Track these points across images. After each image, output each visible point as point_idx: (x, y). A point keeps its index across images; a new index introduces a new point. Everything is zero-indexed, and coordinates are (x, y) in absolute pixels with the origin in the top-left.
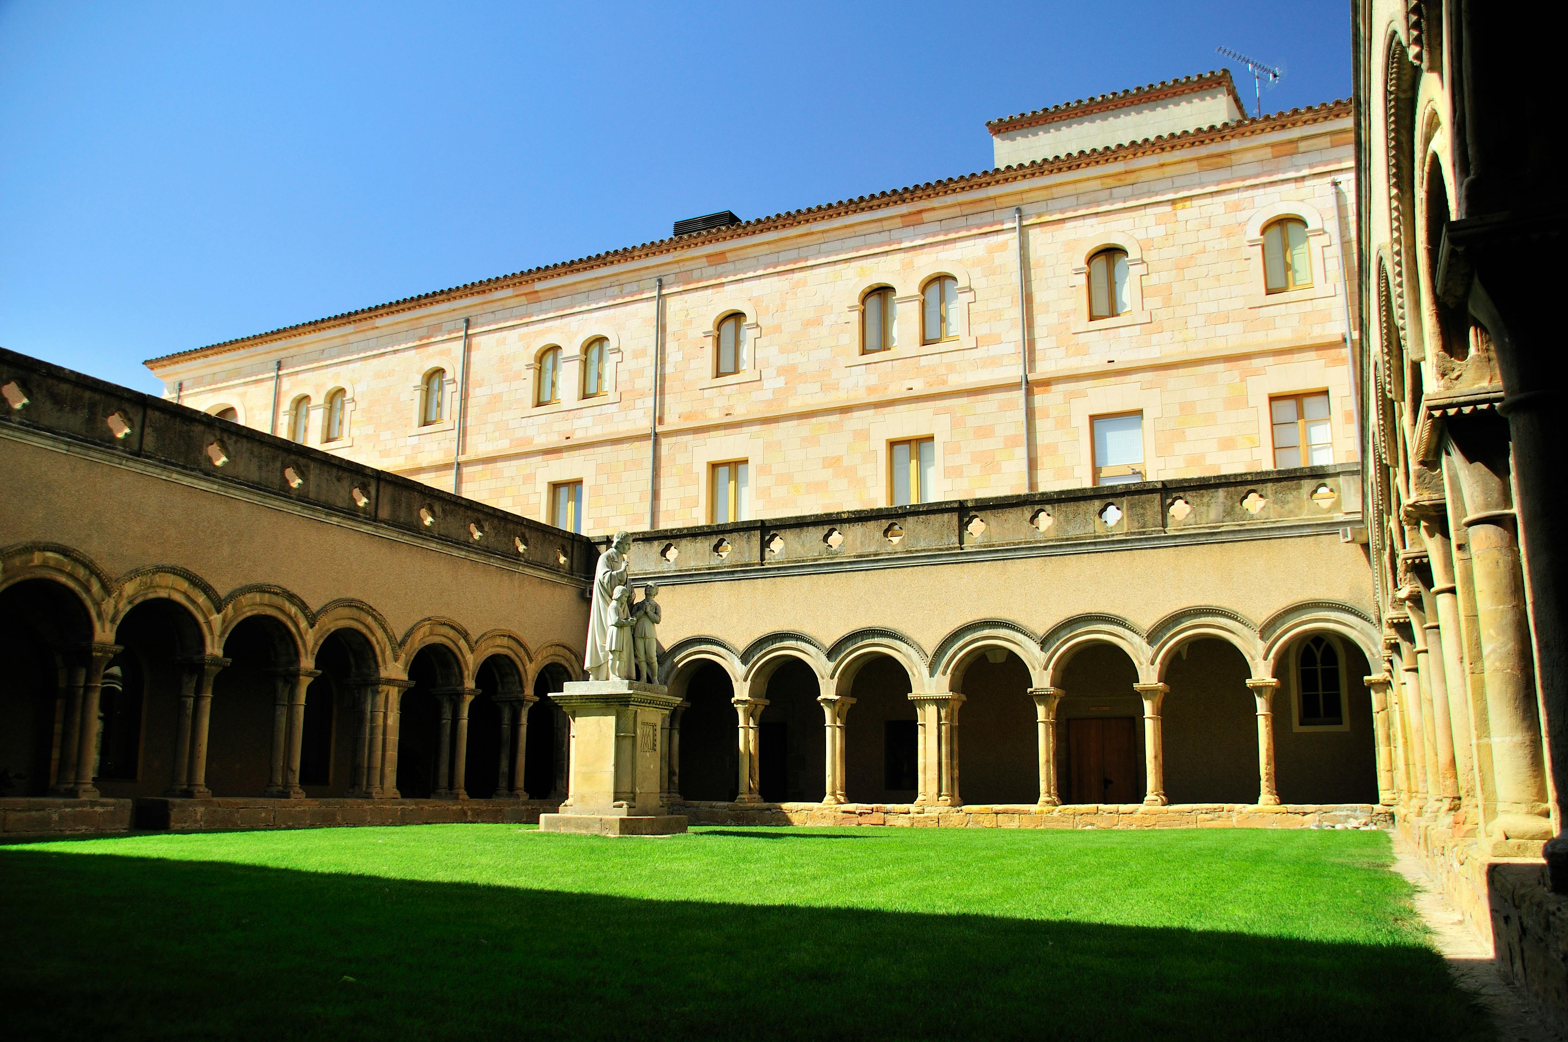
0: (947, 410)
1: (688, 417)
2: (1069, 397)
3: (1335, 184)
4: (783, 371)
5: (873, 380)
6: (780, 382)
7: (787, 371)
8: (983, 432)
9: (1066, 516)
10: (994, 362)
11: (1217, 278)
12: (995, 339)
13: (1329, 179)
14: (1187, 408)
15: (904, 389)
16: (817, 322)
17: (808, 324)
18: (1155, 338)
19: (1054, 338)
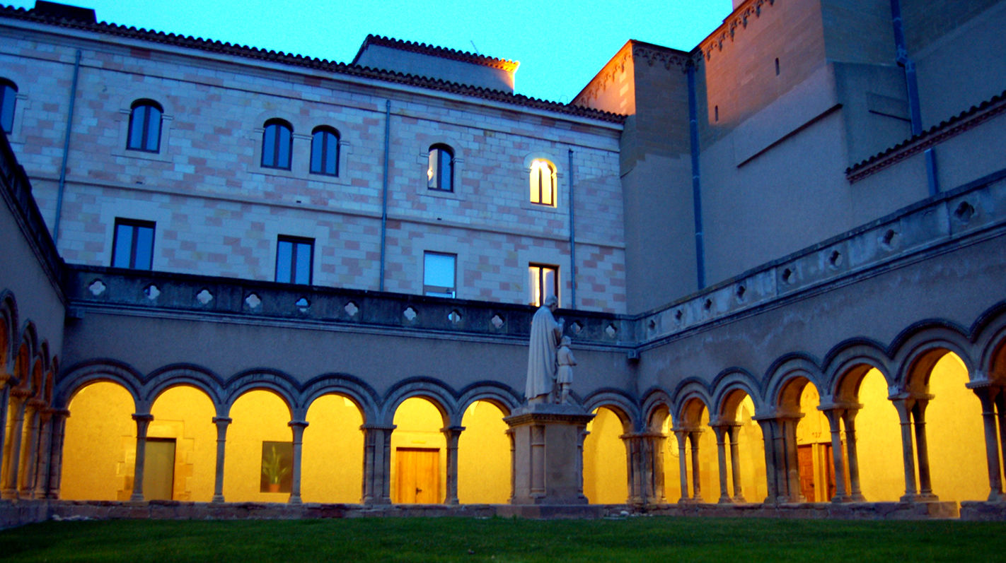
0: (326, 224)
1: (98, 175)
2: (412, 235)
3: (570, 152)
4: (192, 161)
5: (270, 188)
6: (191, 170)
7: (198, 163)
8: (353, 245)
9: (471, 317)
10: (363, 199)
11: (506, 185)
12: (365, 184)
13: (567, 147)
14: (484, 260)
15: (295, 201)
16: (228, 132)
17: (220, 131)
18: (468, 211)
19: (405, 194)
